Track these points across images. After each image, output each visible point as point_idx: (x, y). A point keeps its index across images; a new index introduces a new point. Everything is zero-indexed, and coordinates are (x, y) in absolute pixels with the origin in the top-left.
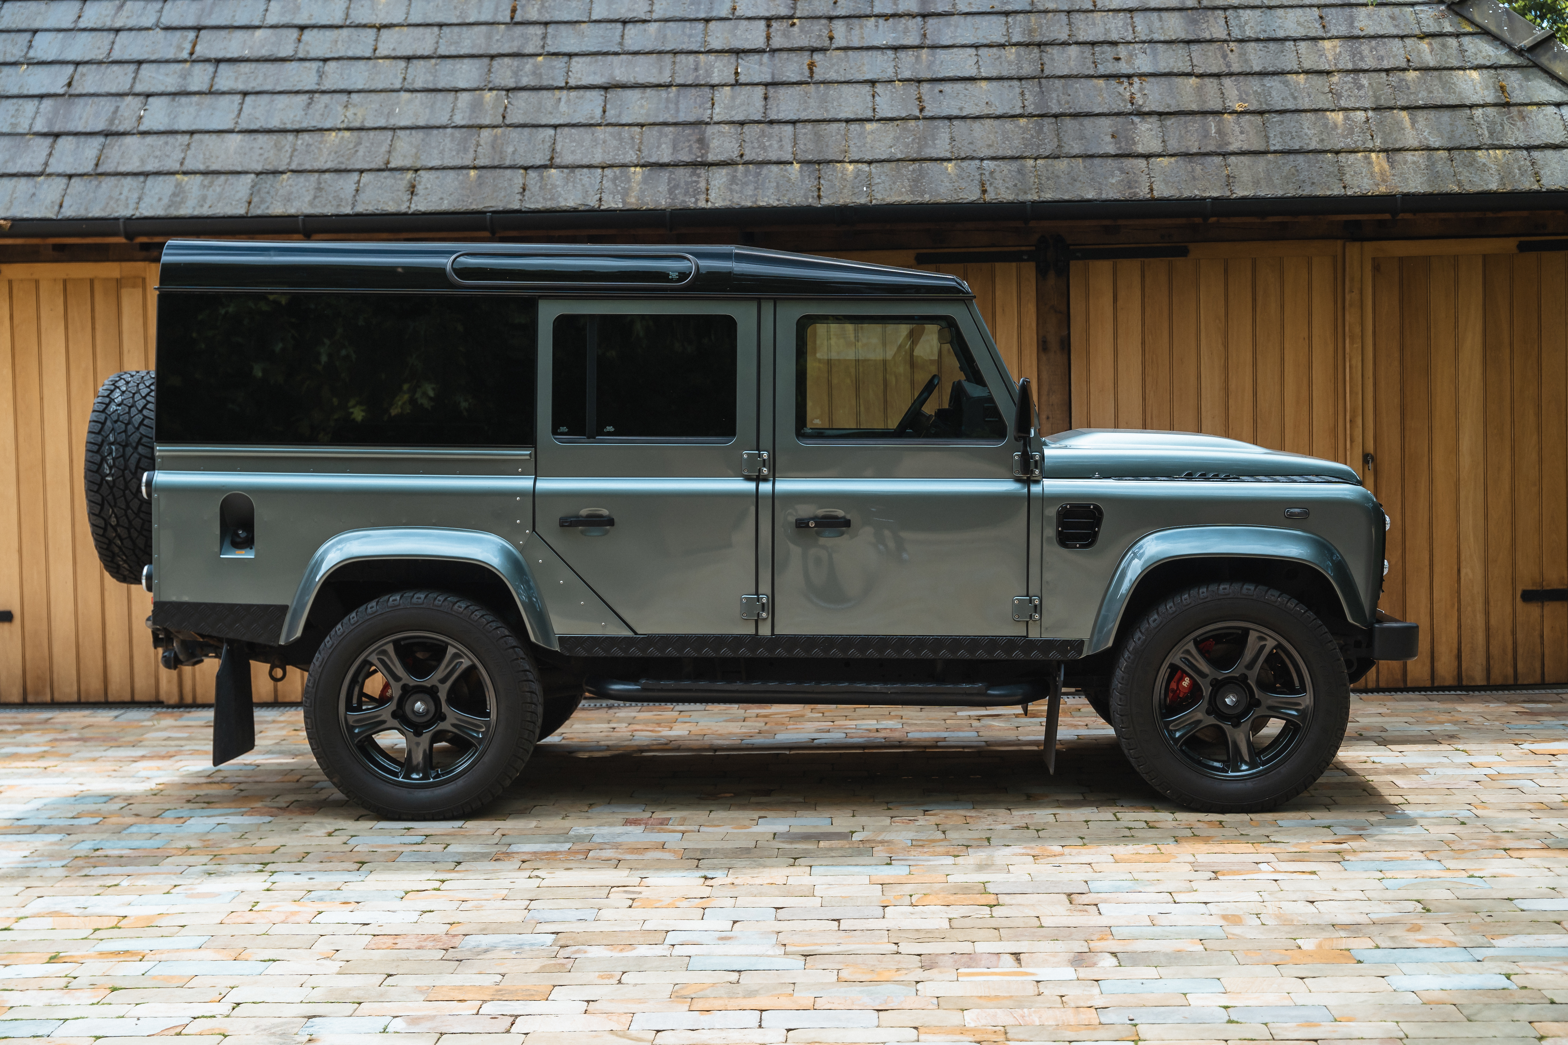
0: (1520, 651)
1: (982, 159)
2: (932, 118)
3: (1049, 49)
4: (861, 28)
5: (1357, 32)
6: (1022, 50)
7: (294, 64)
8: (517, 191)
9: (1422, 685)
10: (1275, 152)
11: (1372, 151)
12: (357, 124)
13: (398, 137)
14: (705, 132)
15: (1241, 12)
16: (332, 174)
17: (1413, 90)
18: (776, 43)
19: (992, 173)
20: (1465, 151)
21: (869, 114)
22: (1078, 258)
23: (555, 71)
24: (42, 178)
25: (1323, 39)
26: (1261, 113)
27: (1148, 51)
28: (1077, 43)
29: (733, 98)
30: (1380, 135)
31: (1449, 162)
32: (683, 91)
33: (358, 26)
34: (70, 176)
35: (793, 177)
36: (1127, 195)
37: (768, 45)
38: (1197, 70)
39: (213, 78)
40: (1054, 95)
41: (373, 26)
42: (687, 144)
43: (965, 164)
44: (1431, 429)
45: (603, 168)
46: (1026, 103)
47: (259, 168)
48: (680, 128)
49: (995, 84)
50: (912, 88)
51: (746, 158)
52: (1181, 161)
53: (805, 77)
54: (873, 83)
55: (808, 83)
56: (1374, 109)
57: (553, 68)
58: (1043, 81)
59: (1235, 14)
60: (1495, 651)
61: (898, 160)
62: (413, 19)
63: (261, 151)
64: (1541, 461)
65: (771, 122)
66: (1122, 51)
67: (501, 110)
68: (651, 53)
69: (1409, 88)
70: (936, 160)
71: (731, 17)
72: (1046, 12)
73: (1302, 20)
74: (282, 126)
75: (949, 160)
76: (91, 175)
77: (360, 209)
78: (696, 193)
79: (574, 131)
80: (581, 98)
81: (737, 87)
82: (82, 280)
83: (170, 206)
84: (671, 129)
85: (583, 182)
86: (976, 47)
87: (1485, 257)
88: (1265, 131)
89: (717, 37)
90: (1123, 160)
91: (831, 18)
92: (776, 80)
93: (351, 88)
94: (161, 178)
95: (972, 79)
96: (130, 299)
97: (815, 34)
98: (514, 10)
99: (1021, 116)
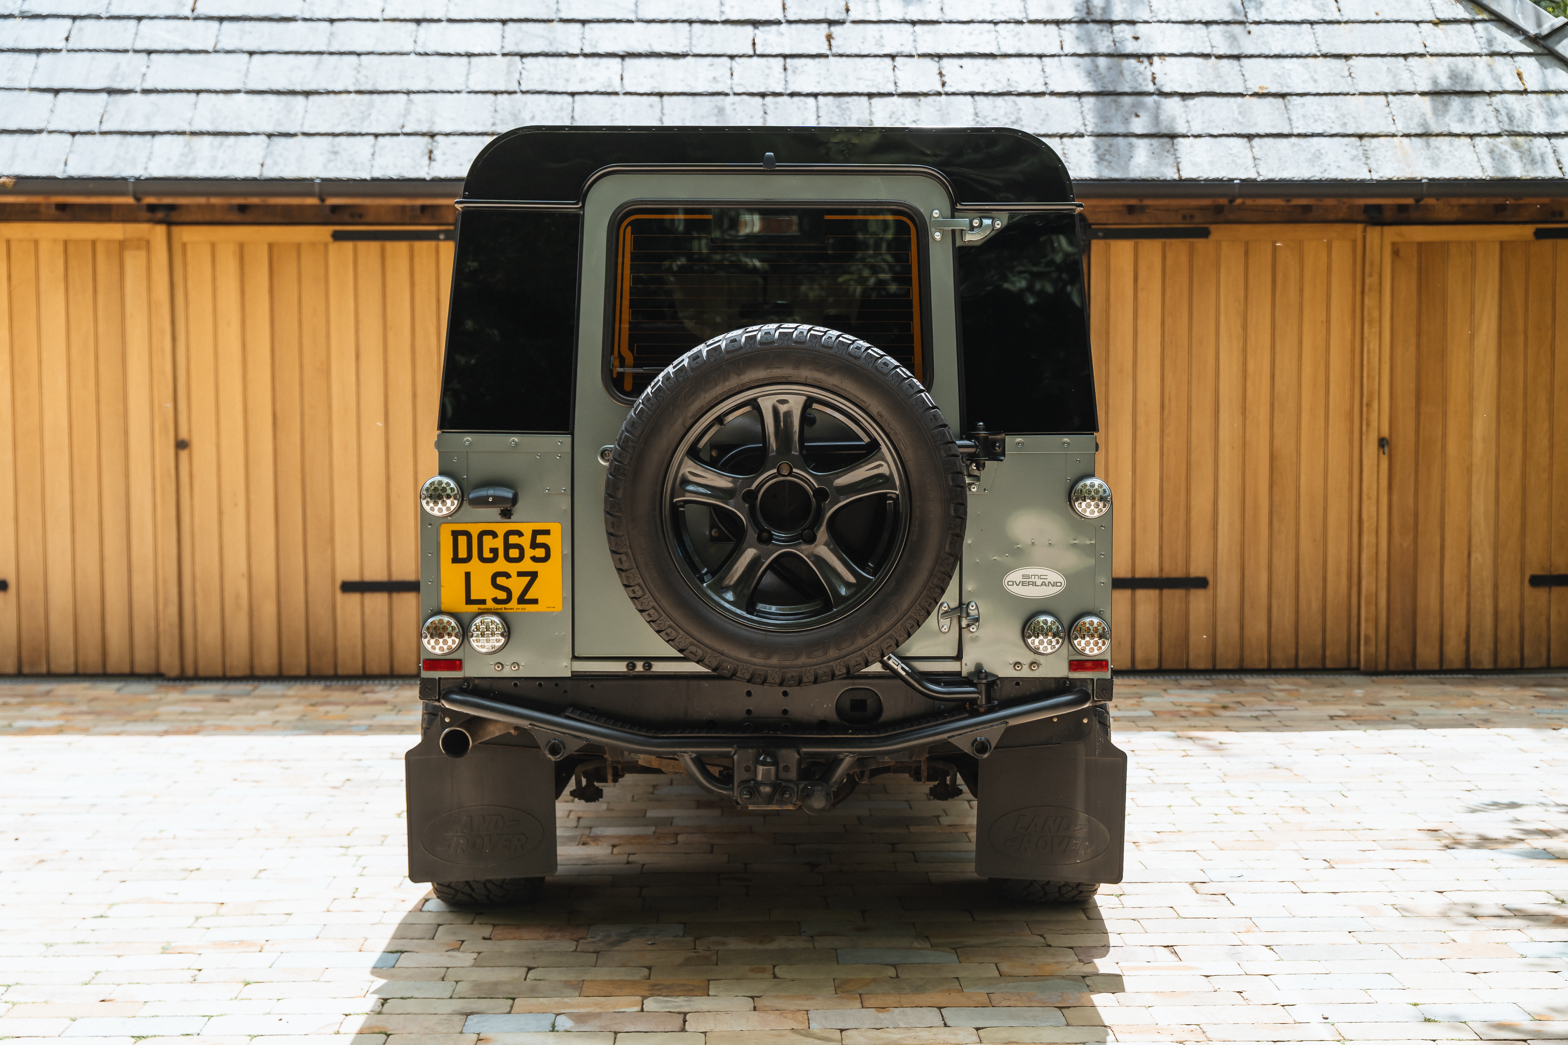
0: (1527, 635)
2: (954, 94)
3: (1066, 27)
5: (1372, 16)
6: (1040, 27)
7: (300, 24)
9: (1430, 667)
10: (1299, 135)
11: (1394, 136)
12: (369, 87)
13: (412, 100)
14: (725, 102)
16: (346, 138)
18: (793, 14)
20: (1487, 138)
21: (891, 88)
22: (1099, 238)
23: (569, 37)
24: (44, 135)
25: (1339, 22)
26: (1282, 96)
27: (1167, 31)
28: (1095, 21)
29: (752, 69)
30: (1401, 119)
31: (1472, 148)
32: (700, 61)
34: (74, 134)
36: (1154, 175)
37: (784, 16)
38: (1216, 52)
39: (217, 36)
42: (707, 115)
44: (1445, 414)
46: (1048, 81)
47: (270, 129)
48: (699, 99)
49: (1015, 61)
50: (933, 65)
52: (1205, 142)
53: (824, 49)
54: (893, 57)
55: (827, 56)
56: (1394, 94)
57: (567, 34)
58: (1063, 59)
60: (1503, 636)
63: (270, 112)
64: (1552, 446)
65: (792, 95)
66: (1141, 30)
67: (517, 76)
68: (665, 21)
74: (291, 88)
76: (95, 133)
77: (377, 174)
79: (592, 99)
80: (597, 65)
81: (756, 59)
82: (84, 241)
83: (179, 167)
84: (691, 99)
86: (994, 22)
87: (1502, 243)
88: (1288, 113)
89: (732, 7)
90: (1148, 139)
92: (793, 52)
93: (360, 49)
94: (168, 138)
95: (992, 56)
96: (134, 262)
97: (831, 6)
99: (1043, 93)
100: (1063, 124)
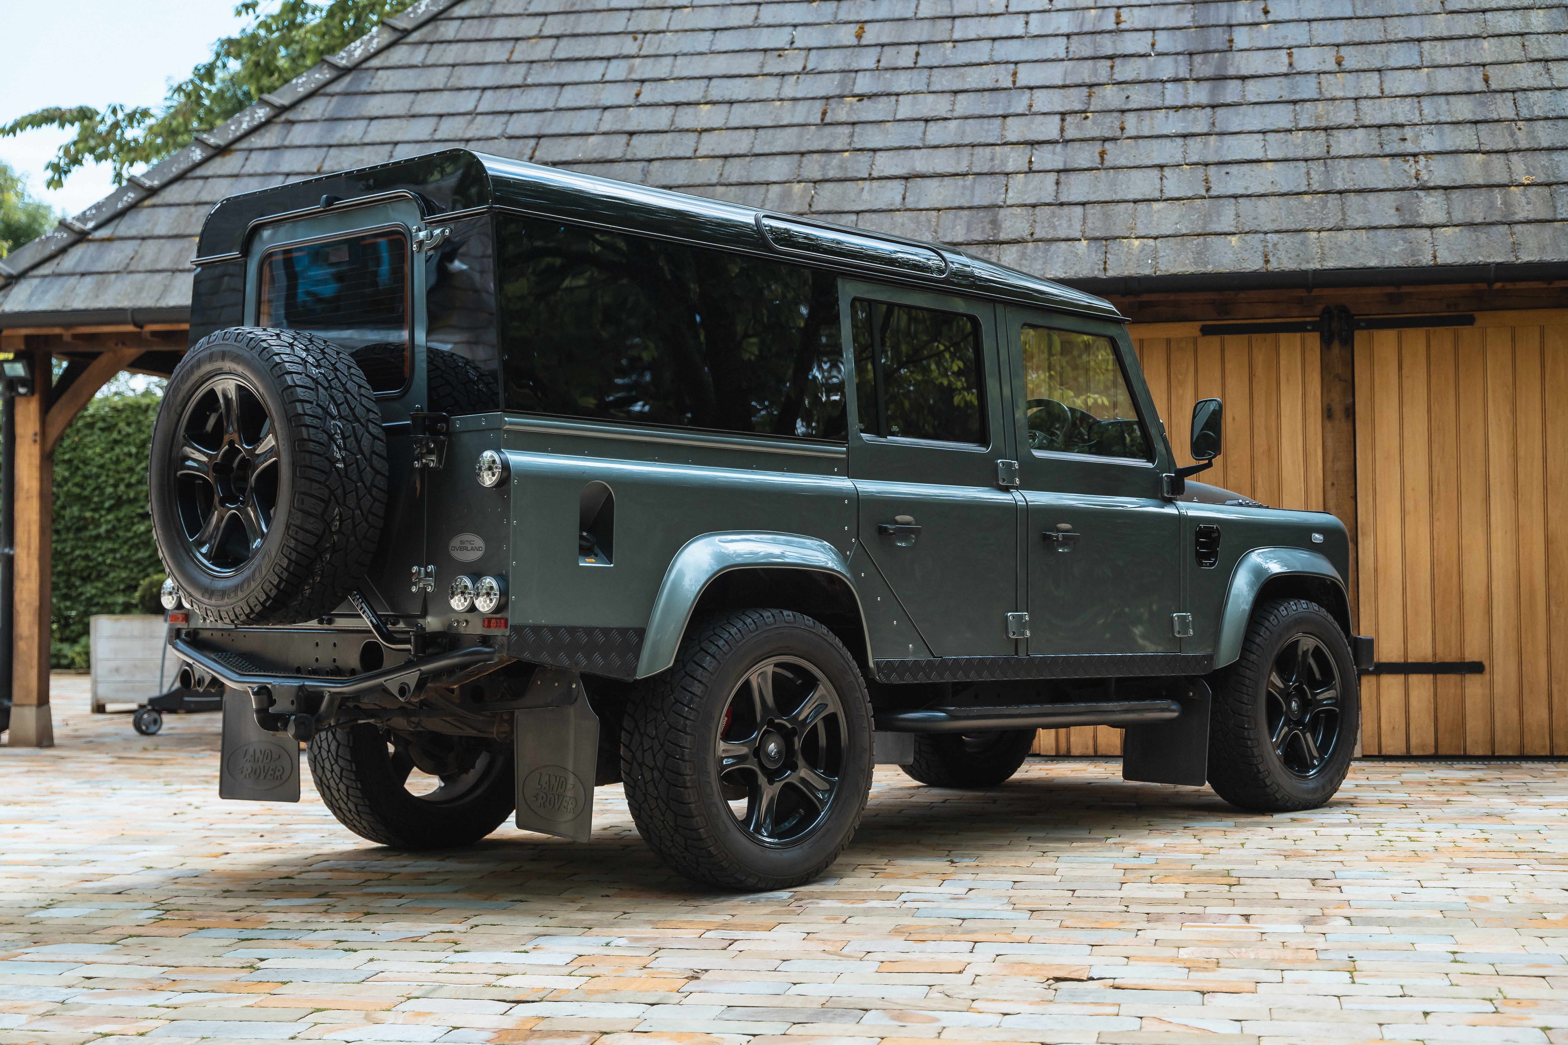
1: (1266, 233)
2: (1218, 197)
3: (1335, 132)
4: (1152, 119)
6: (1308, 134)
7: (623, 165)
10: (1562, 220)
14: (998, 214)
15: (1530, 94)
18: (1070, 134)
19: (1275, 245)
21: (1157, 195)
22: (1362, 328)
23: (860, 165)
26: (1549, 185)
27: (1434, 132)
28: (1364, 126)
29: (1026, 184)
32: (979, 178)
33: (681, 131)
35: (1080, 252)
36: (1410, 262)
37: (1062, 136)
38: (1483, 148)
40: (1339, 174)
41: (695, 131)
42: (980, 225)
43: (1248, 237)
46: (1311, 182)
48: (974, 212)
49: (1280, 164)
50: (1200, 171)
51: (1035, 236)
52: (1466, 231)
53: (1096, 163)
54: (1161, 167)
55: (1099, 169)
57: (858, 161)
58: (1329, 161)
59: (1524, 96)
61: (1183, 235)
62: (732, 124)
65: (1062, 204)
66: (1408, 132)
67: (808, 199)
68: (950, 146)
70: (1220, 234)
71: (1027, 113)
72: (1333, 99)
75: (1234, 234)
79: (874, 216)
80: (883, 187)
81: (1031, 175)
84: (966, 212)
86: (1264, 133)
88: (1552, 201)
89: (1013, 131)
90: (1406, 230)
91: (1123, 111)
92: (1068, 167)
93: (671, 183)
95: (1258, 161)
97: (1107, 126)
98: (824, 113)
99: (1305, 193)
100: (1322, 219)
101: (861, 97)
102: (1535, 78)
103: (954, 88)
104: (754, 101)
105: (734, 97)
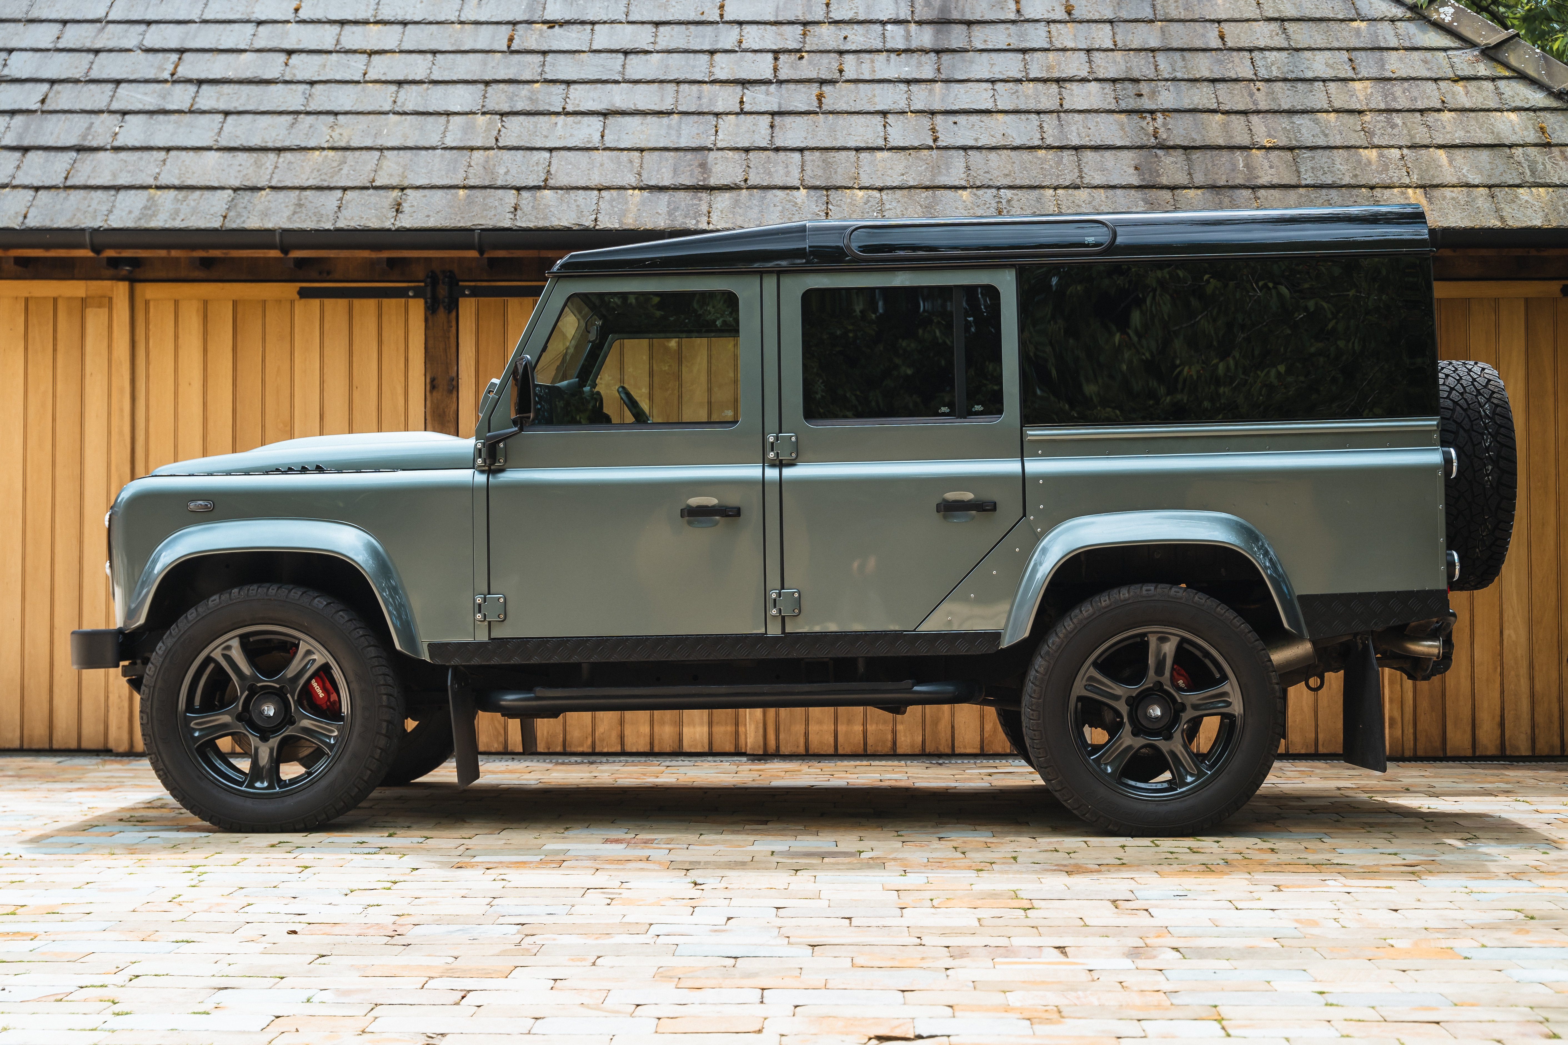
1: (999, 188)
2: (946, 148)
3: (1068, 85)
4: (872, 61)
5: (1388, 74)
6: (1040, 86)
7: (280, 86)
8: (508, 210)
10: (1307, 186)
11: (1408, 186)
12: (343, 144)
13: (385, 156)
14: (707, 157)
15: (1267, 53)
16: (313, 192)
17: (1448, 129)
18: (784, 74)
19: (1009, 201)
20: (1506, 189)
21: (881, 143)
23: (552, 97)
24: (7, 189)
25: (1353, 80)
27: (1171, 88)
28: (1097, 80)
29: (737, 126)
30: (1416, 171)
31: (1490, 199)
32: (685, 118)
33: (347, 52)
34: (37, 189)
35: (799, 201)
37: (775, 76)
38: (1223, 107)
39: (194, 99)
40: (1074, 128)
41: (364, 52)
42: (688, 169)
43: (980, 192)
45: (600, 190)
46: (1045, 135)
47: (237, 183)
48: (681, 154)
49: (1011, 117)
50: (925, 121)
51: (750, 183)
52: (1208, 193)
53: (814, 106)
54: (884, 113)
55: (817, 113)
56: (1409, 147)
57: (550, 94)
58: (1062, 115)
59: (1261, 55)
60: (1540, 719)
61: (910, 187)
62: (406, 46)
63: (239, 168)
65: (777, 149)
66: (1144, 88)
67: (495, 133)
68: (653, 82)
69: (1444, 128)
70: (950, 188)
71: (737, 49)
72: (1064, 50)
73: (1331, 62)
74: (263, 145)
75: (964, 188)
76: (59, 188)
77: (341, 224)
78: (697, 215)
79: (570, 154)
80: (579, 122)
81: (742, 116)
82: (45, 298)
83: (140, 219)
84: (672, 154)
85: (578, 203)
86: (993, 82)
87: (1527, 300)
88: (1296, 165)
89: (722, 68)
90: (1146, 191)
91: (841, 53)
92: (782, 110)
93: (337, 109)
94: (133, 192)
95: (988, 112)
96: (95, 320)
97: (825, 67)
98: (511, 39)
99: (1039, 147)
100: (1058, 176)
101: (551, 24)
102: (1271, 37)
103: (656, 19)
104: (431, 23)
105: (408, 18)
